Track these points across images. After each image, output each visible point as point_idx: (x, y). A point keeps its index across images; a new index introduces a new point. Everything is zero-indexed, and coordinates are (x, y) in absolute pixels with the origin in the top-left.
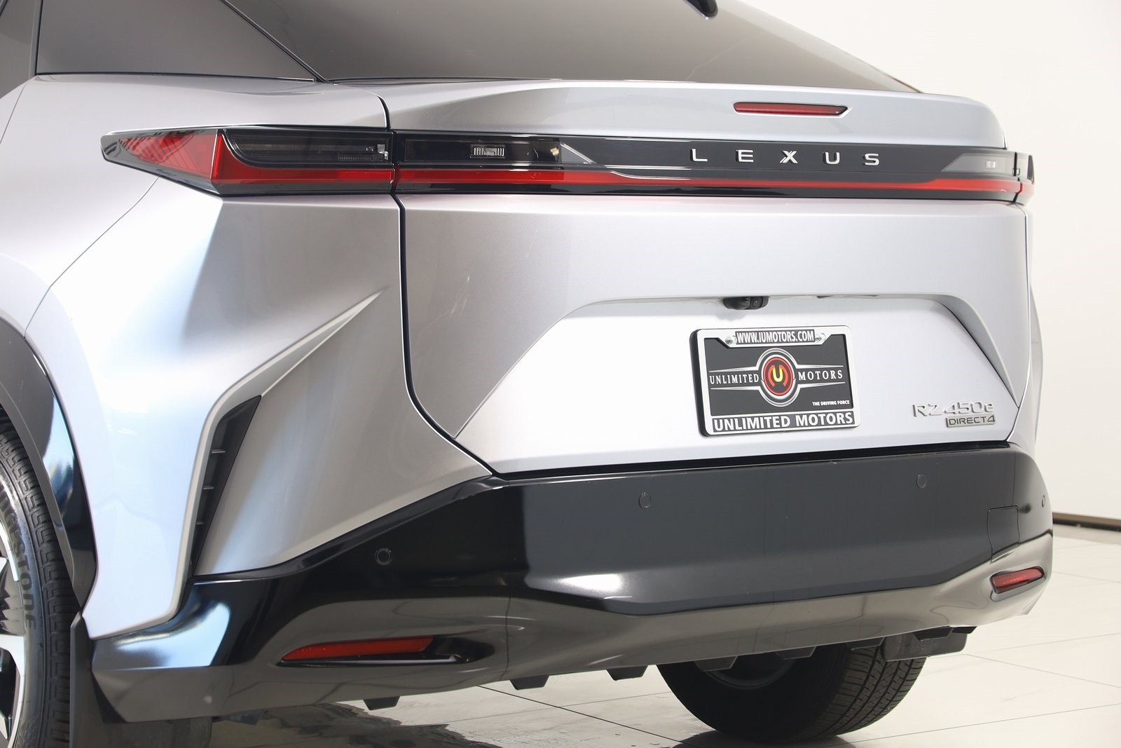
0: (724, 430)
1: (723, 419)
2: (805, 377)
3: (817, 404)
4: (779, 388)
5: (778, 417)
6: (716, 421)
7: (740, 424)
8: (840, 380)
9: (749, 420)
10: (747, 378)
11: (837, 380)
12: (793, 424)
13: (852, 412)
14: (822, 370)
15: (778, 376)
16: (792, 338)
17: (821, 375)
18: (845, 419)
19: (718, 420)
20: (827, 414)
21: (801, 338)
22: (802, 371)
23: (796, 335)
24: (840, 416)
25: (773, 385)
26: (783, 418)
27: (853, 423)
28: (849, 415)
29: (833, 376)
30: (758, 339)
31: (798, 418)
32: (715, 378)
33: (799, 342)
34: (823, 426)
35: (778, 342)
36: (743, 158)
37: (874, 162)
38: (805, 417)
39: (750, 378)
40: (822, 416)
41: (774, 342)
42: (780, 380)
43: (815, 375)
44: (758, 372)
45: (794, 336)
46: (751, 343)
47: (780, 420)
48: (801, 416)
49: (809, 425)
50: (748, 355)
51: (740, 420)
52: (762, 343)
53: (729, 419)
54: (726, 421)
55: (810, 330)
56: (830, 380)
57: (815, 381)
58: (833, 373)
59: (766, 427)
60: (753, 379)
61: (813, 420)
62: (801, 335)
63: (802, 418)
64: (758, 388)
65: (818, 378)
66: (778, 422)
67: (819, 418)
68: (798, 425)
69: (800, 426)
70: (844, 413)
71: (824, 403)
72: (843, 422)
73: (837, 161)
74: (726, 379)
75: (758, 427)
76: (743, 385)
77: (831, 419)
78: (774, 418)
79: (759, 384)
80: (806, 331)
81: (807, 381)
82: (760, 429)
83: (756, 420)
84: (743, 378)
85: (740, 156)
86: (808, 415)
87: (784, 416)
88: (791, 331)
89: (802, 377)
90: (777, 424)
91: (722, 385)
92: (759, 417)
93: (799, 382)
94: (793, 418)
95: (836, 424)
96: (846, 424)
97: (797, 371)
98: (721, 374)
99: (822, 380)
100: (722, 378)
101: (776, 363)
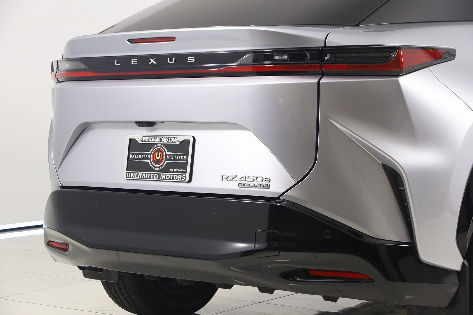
0: (130, 177)
1: (131, 173)
2: (169, 157)
3: (172, 170)
4: (157, 162)
5: (153, 174)
6: (128, 173)
7: (137, 176)
8: (184, 160)
9: (141, 174)
10: (145, 156)
11: (183, 160)
12: (159, 178)
13: (186, 175)
14: (177, 155)
15: (158, 157)
16: (166, 140)
17: (176, 157)
18: (182, 178)
19: (129, 173)
20: (174, 175)
21: (170, 140)
22: (168, 155)
24: (180, 176)
25: (155, 160)
26: (155, 175)
27: (185, 180)
28: (184, 176)
29: (182, 158)
30: (152, 140)
31: (162, 175)
32: (132, 156)
33: (169, 142)
34: (171, 180)
35: (160, 142)
36: (133, 63)
37: (192, 61)
38: (165, 175)
39: (146, 157)
40: (172, 176)
41: (158, 142)
43: (174, 157)
44: (150, 154)
45: (167, 140)
46: (149, 142)
47: (154, 175)
48: (163, 174)
49: (166, 179)
50: (147, 147)
51: (138, 174)
52: (153, 142)
53: (133, 173)
54: (132, 174)
55: (175, 137)
56: (180, 160)
57: (173, 160)
58: (182, 156)
59: (147, 178)
60: (147, 157)
61: (168, 177)
62: (170, 139)
64: (149, 161)
65: (175, 159)
66: (153, 176)
67: (171, 176)
68: (161, 178)
69: (162, 179)
70: (182, 175)
71: (175, 170)
72: (181, 179)
73: (174, 62)
74: (137, 157)
75: (144, 178)
76: (143, 159)
77: (176, 177)
78: (152, 174)
79: (149, 159)
80: (173, 137)
81: (170, 160)
82: (145, 178)
83: (144, 174)
84: (143, 156)
86: (166, 175)
87: (156, 174)
88: (166, 137)
89: (168, 157)
90: (152, 177)
91: (134, 159)
92: (146, 173)
93: (166, 160)
94: (159, 175)
95: (177, 179)
96: (182, 180)
97: (166, 155)
98: (135, 154)
99: (177, 160)
100: (135, 155)
101: (159, 151)
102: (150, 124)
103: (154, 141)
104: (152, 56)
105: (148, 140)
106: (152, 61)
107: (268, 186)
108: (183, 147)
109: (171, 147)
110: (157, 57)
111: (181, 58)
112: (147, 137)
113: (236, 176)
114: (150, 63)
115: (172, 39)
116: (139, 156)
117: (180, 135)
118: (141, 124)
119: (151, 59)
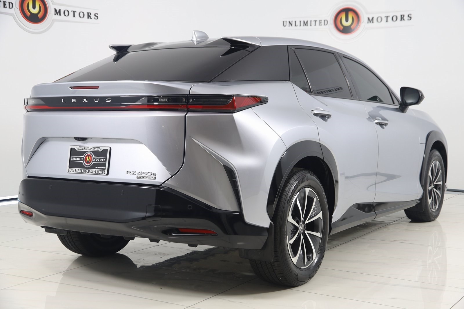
0: (71, 172)
2: (95, 160)
4: (88, 162)
7: (75, 171)
8: (104, 162)
9: (78, 170)
12: (89, 172)
13: (105, 171)
14: (100, 158)
15: (88, 159)
16: (93, 149)
17: (99, 160)
18: (103, 173)
19: (70, 169)
22: (95, 158)
23: (95, 148)
24: (101, 171)
25: (86, 161)
26: (86, 170)
27: (104, 174)
29: (103, 160)
30: (84, 149)
31: (90, 171)
32: (72, 158)
33: (95, 150)
34: (96, 173)
36: (73, 101)
37: (109, 101)
39: (81, 159)
40: (97, 171)
41: (88, 150)
42: (88, 160)
43: (98, 160)
44: (83, 158)
47: (85, 170)
48: (91, 170)
49: (93, 173)
50: (81, 153)
51: (76, 169)
53: (73, 169)
54: (72, 169)
55: (99, 147)
56: (101, 161)
57: (98, 161)
58: (103, 159)
59: (81, 172)
61: (94, 172)
63: (91, 171)
64: (82, 162)
67: (96, 171)
70: (103, 171)
71: (98, 168)
73: (98, 101)
74: (75, 159)
76: (79, 160)
77: (99, 172)
79: (83, 161)
81: (95, 161)
85: (73, 100)
86: (93, 170)
87: (87, 170)
88: (93, 147)
89: (94, 160)
90: (84, 172)
91: (74, 160)
92: (80, 169)
94: (89, 171)
95: (100, 173)
97: (93, 158)
98: (74, 157)
99: (99, 161)
101: (89, 156)
102: (84, 139)
103: (86, 149)
104: (85, 97)
105: (82, 149)
106: (85, 100)
107: (155, 178)
108: (104, 153)
109: (96, 154)
110: (88, 98)
111: (103, 99)
112: (81, 147)
113: (136, 172)
114: (84, 102)
115: (97, 87)
116: (76, 159)
117: (102, 146)
118: (78, 139)
119: (84, 99)
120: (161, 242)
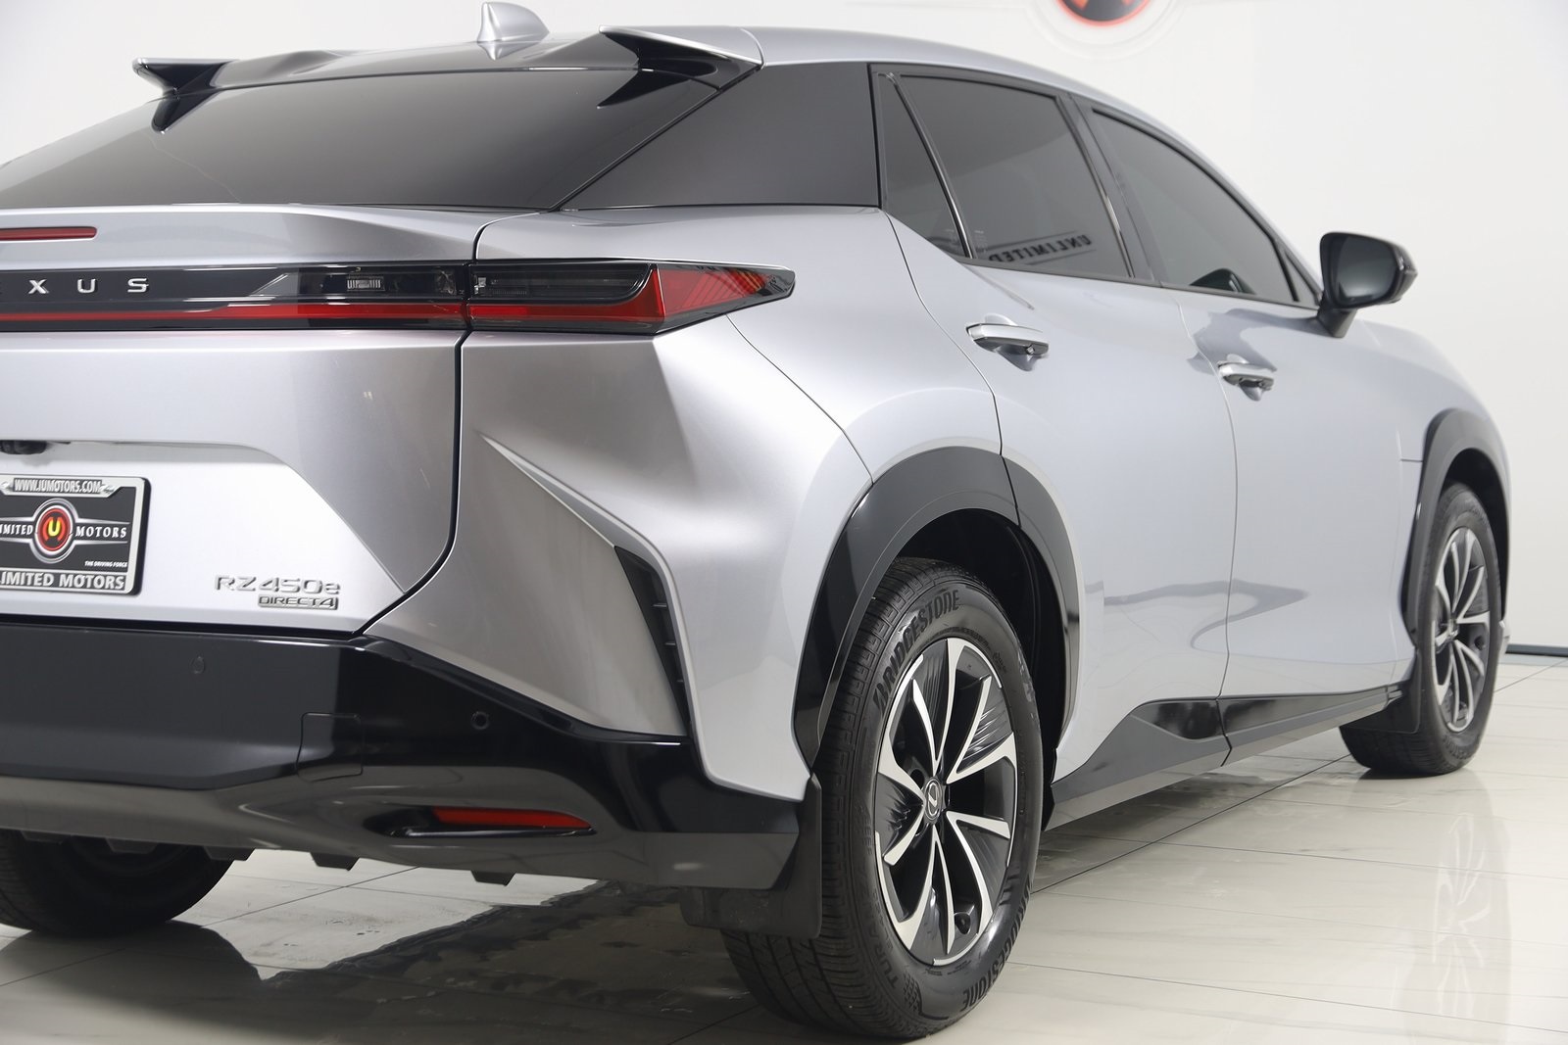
2: (84, 531)
3: (90, 564)
4: (52, 543)
7: (1, 579)
8: (122, 539)
9: (10, 574)
10: (21, 529)
11: (119, 539)
12: (56, 584)
13: (125, 577)
14: (104, 526)
15: (54, 529)
16: (76, 488)
17: (102, 531)
18: (116, 584)
20: (96, 576)
21: (86, 487)
22: (81, 525)
23: (80, 484)
24: (110, 580)
25: (46, 538)
26: (46, 576)
27: (123, 589)
28: (120, 580)
29: (115, 534)
30: (38, 487)
31: (63, 577)
33: (82, 492)
34: (87, 588)
35: (59, 492)
37: (140, 288)
38: (71, 577)
39: (23, 529)
40: (90, 578)
41: (54, 492)
42: (53, 533)
43: (96, 532)
44: (34, 524)
45: (78, 487)
46: (29, 491)
47: (43, 576)
48: (67, 575)
49: (73, 587)
50: (25, 504)
51: (1, 573)
52: (42, 492)
55: (98, 481)
56: (110, 538)
57: (93, 538)
58: (116, 529)
59: (25, 584)
60: (26, 531)
61: (79, 581)
62: (86, 485)
63: (67, 578)
64: (29, 541)
65: (98, 535)
66: (40, 579)
67: (86, 580)
68: (61, 585)
69: (63, 587)
70: (116, 577)
71: (98, 564)
72: (112, 587)
73: (92, 290)
75: (17, 583)
76: (14, 536)
77: (99, 582)
78: (37, 575)
79: (32, 536)
80: (93, 481)
81: (85, 538)
82: (19, 585)
83: (18, 575)
84: (15, 529)
86: (75, 575)
87: (49, 574)
88: (76, 480)
89: (80, 532)
90: (39, 582)
92: (21, 572)
93: (75, 538)
94: (57, 577)
95: (103, 588)
96: (115, 589)
97: (76, 525)
99: (101, 538)
101: (56, 515)
102: (33, 447)
103: (44, 490)
104: (37, 275)
105: (26, 489)
106: (37, 286)
107: (334, 604)
108: (120, 505)
109: (88, 507)
110: (50, 277)
111: (113, 280)
112: (25, 479)
113: (254, 579)
114: (32, 291)
115: (88, 232)
116: (4, 530)
117: (111, 476)
118: (9, 447)
119: (33, 282)
120: (364, 865)
